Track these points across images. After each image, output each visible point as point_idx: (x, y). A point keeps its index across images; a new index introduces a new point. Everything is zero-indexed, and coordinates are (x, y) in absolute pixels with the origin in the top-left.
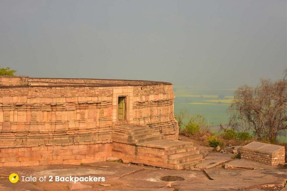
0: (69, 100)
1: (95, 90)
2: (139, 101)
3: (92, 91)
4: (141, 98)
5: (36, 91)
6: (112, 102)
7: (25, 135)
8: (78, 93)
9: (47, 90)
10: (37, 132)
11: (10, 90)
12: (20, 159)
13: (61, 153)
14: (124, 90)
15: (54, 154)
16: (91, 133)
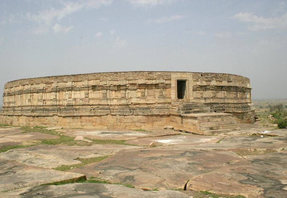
0: (131, 82)
1: (154, 74)
2: (199, 85)
3: (151, 75)
4: (201, 82)
5: (106, 76)
6: (171, 84)
7: (97, 107)
8: (138, 77)
9: (114, 75)
10: (106, 105)
11: (89, 76)
12: (94, 124)
13: (123, 120)
14: (182, 75)
15: (118, 121)
16: (151, 107)
